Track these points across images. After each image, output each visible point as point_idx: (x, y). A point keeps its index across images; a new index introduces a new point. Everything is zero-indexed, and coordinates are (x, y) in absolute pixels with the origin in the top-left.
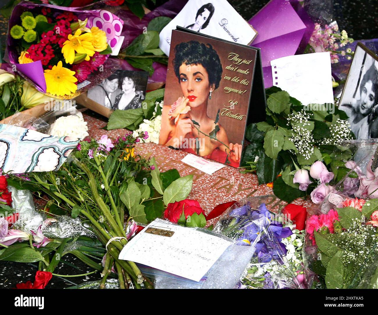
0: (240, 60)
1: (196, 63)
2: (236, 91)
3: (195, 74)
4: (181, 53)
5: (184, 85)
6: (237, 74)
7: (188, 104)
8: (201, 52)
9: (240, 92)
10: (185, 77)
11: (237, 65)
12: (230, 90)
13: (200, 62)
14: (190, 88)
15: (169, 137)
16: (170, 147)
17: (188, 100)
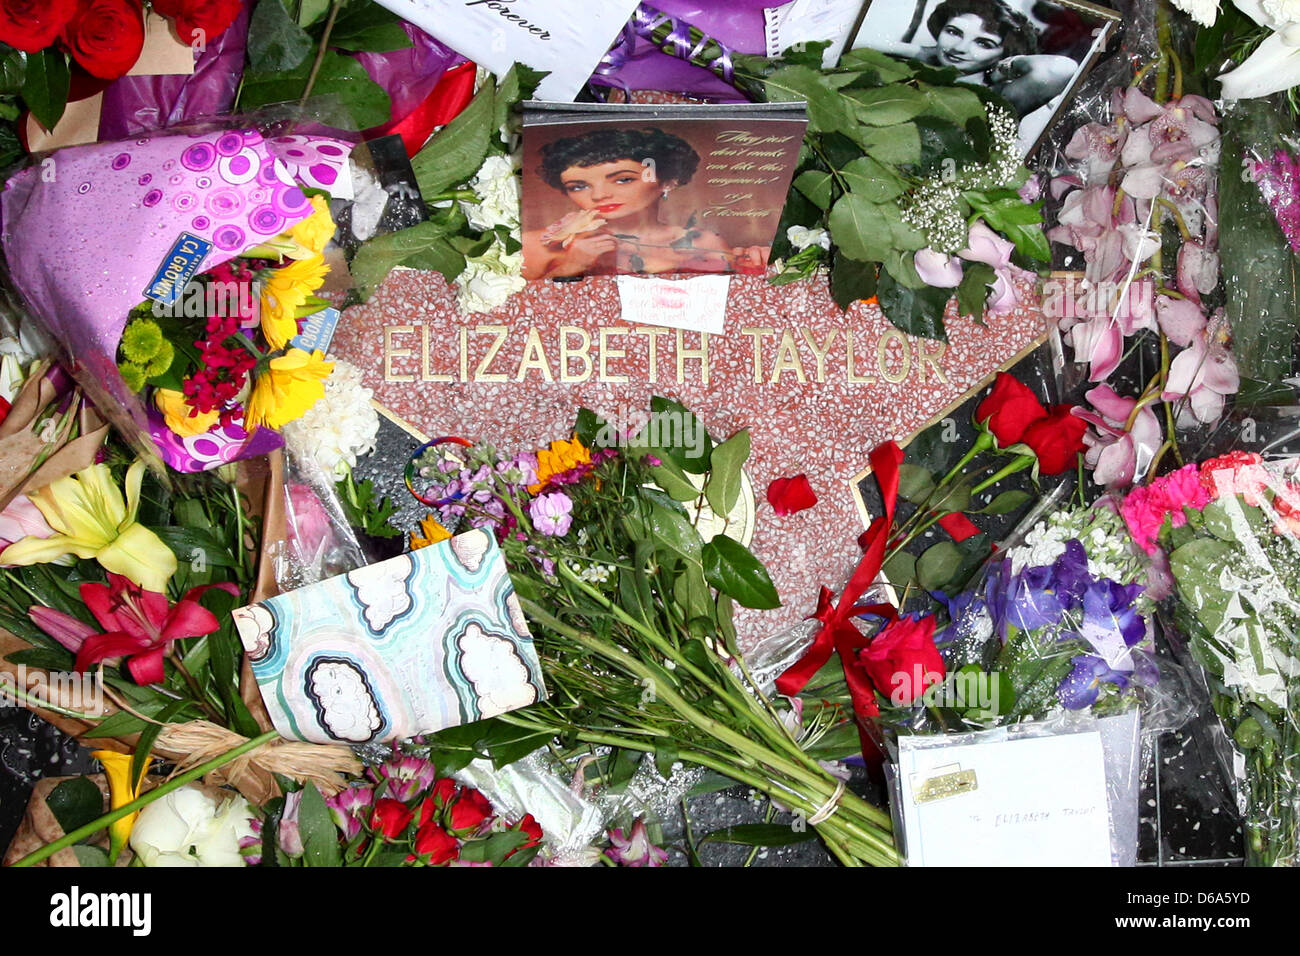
0: (752, 140)
1: (613, 161)
2: (747, 181)
3: (609, 176)
4: (563, 154)
5: (582, 196)
6: (748, 160)
7: (597, 217)
8: (626, 143)
9: (760, 181)
10: (582, 184)
11: (745, 148)
12: (727, 181)
13: (623, 157)
14: (599, 196)
15: (551, 266)
16: (556, 279)
17: (597, 212)
